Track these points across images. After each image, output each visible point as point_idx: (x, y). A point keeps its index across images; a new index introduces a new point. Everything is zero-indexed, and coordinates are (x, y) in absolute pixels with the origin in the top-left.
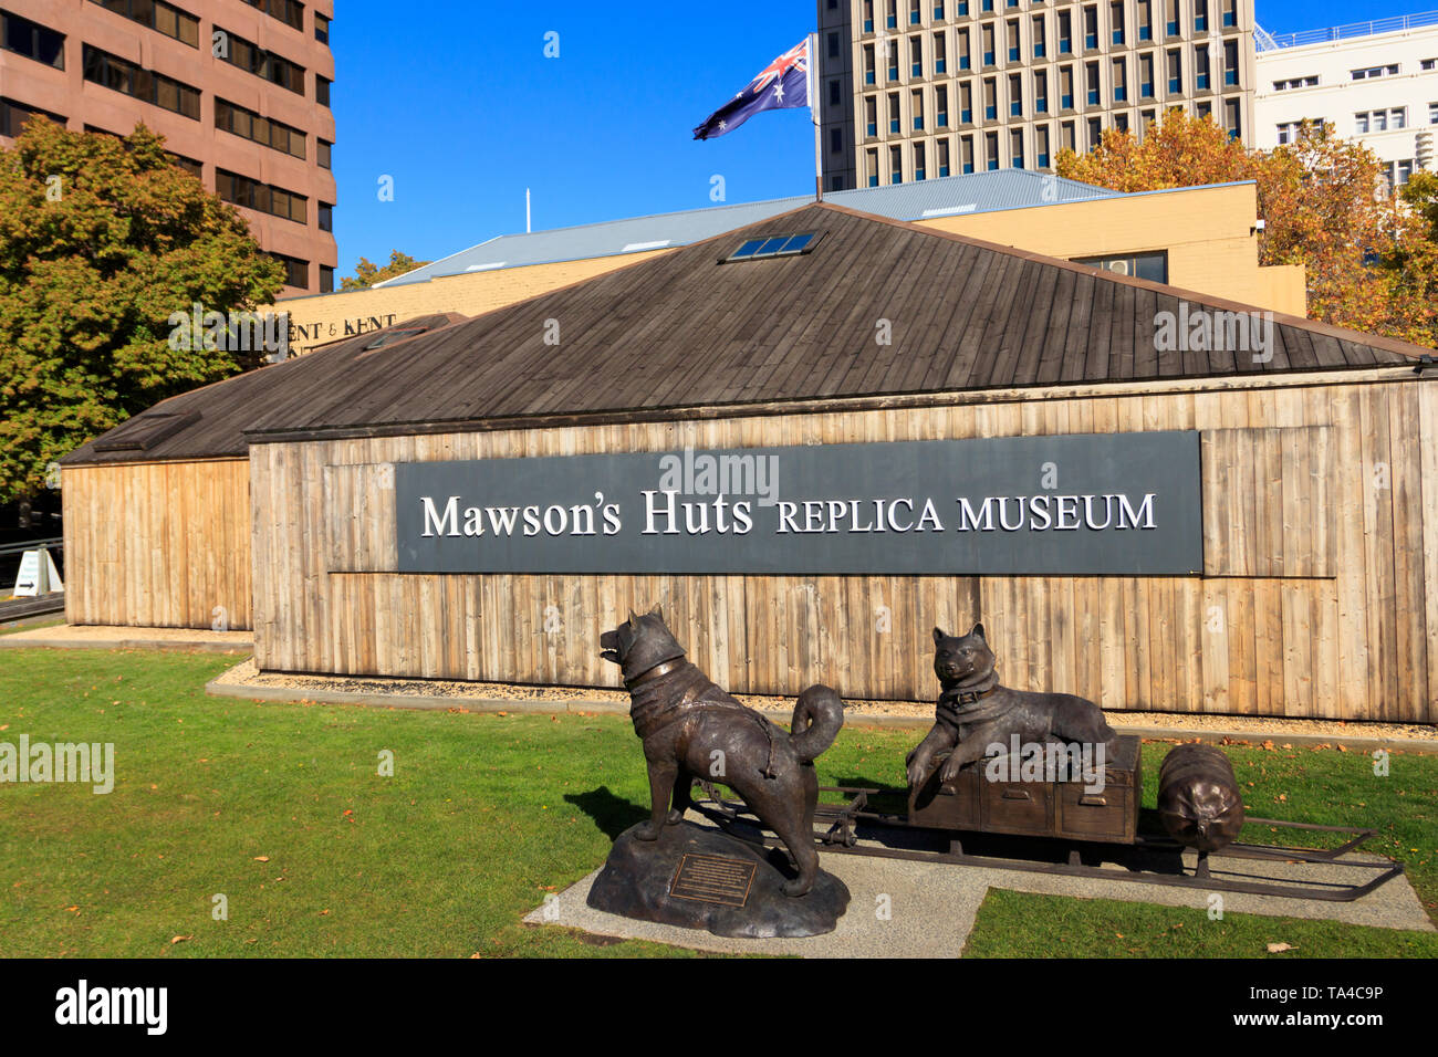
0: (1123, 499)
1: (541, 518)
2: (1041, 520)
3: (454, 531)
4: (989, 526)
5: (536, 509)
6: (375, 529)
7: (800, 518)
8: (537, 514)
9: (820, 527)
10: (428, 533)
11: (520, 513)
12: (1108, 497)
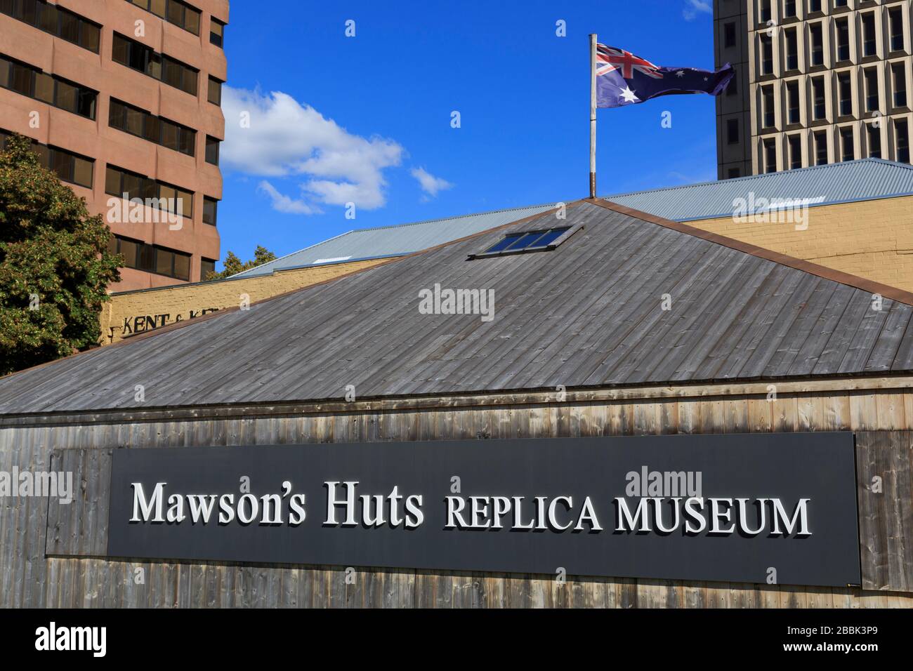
0: (777, 503)
1: (235, 506)
2: (696, 523)
3: (159, 518)
4: (645, 527)
5: (231, 497)
6: (91, 513)
7: (467, 513)
8: (232, 502)
9: (485, 523)
10: (136, 518)
11: (217, 500)
12: (762, 501)
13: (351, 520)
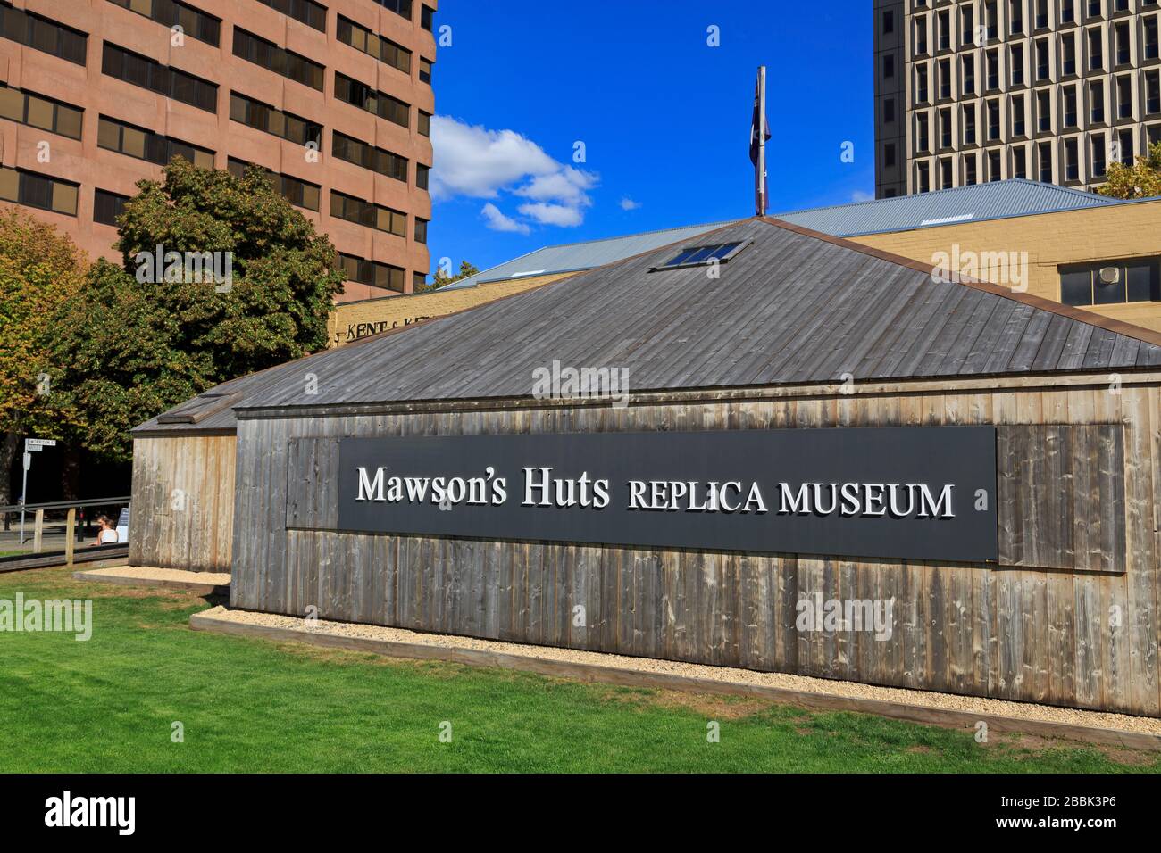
0: (925, 489)
1: (445, 488)
2: (851, 506)
4: (806, 509)
5: (442, 480)
6: (323, 492)
7: (648, 495)
8: (443, 484)
9: (663, 505)
10: (361, 497)
11: (430, 482)
12: (911, 486)
13: (546, 501)
